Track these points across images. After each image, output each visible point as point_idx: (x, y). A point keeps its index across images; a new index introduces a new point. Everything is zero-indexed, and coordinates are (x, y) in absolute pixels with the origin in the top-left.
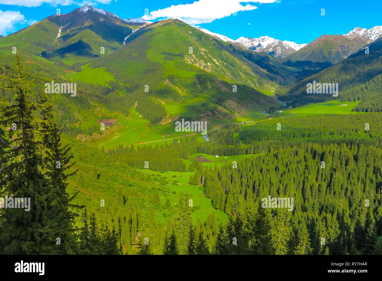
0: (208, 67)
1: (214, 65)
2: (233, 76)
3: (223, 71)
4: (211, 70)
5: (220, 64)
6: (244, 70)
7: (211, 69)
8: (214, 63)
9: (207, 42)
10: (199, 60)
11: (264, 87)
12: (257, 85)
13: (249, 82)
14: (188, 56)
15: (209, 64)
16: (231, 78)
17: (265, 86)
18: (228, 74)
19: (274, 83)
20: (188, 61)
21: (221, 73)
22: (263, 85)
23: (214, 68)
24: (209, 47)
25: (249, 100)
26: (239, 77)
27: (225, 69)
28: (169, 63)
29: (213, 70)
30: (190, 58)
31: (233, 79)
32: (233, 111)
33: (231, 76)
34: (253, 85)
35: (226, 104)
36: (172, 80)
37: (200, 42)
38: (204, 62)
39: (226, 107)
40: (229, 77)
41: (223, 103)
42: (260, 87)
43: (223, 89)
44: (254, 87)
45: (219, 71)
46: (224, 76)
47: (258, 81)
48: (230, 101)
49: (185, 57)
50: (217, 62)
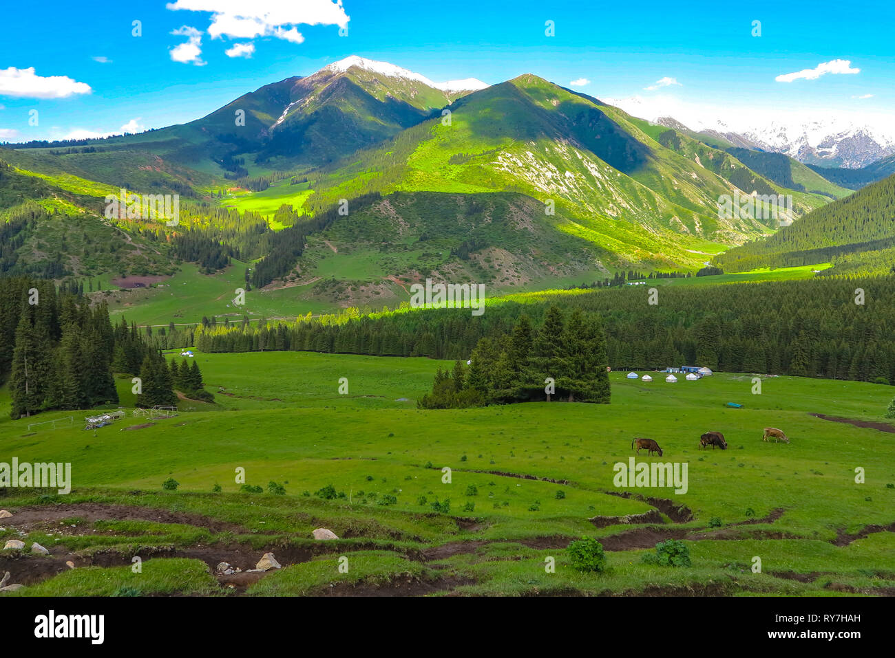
0: (564, 182)
1: (583, 177)
2: (630, 206)
3: (606, 192)
4: (568, 188)
5: (603, 176)
6: (675, 191)
7: (572, 186)
8: (585, 172)
9: (592, 126)
10: (541, 165)
11: (715, 235)
12: (697, 230)
13: (675, 220)
14: (510, 155)
15: (568, 174)
16: (625, 209)
17: (718, 232)
18: (620, 200)
19: (763, 227)
20: (501, 166)
21: (598, 195)
22: (715, 229)
23: (579, 184)
24: (596, 135)
25: (583, 255)
26: (650, 208)
27: (613, 188)
28: (450, 170)
29: (576, 188)
30: (514, 159)
31: (629, 212)
32: (491, 275)
33: (625, 205)
34: (685, 228)
35: (480, 257)
36: (399, 203)
37: (574, 124)
38: (556, 169)
39: (476, 264)
40: (619, 206)
41: (471, 255)
42: (705, 234)
43: (520, 227)
44: (686, 232)
45: (592, 192)
46: (604, 203)
47: (701, 219)
48: (497, 250)
49: (500, 158)
50: (596, 170)
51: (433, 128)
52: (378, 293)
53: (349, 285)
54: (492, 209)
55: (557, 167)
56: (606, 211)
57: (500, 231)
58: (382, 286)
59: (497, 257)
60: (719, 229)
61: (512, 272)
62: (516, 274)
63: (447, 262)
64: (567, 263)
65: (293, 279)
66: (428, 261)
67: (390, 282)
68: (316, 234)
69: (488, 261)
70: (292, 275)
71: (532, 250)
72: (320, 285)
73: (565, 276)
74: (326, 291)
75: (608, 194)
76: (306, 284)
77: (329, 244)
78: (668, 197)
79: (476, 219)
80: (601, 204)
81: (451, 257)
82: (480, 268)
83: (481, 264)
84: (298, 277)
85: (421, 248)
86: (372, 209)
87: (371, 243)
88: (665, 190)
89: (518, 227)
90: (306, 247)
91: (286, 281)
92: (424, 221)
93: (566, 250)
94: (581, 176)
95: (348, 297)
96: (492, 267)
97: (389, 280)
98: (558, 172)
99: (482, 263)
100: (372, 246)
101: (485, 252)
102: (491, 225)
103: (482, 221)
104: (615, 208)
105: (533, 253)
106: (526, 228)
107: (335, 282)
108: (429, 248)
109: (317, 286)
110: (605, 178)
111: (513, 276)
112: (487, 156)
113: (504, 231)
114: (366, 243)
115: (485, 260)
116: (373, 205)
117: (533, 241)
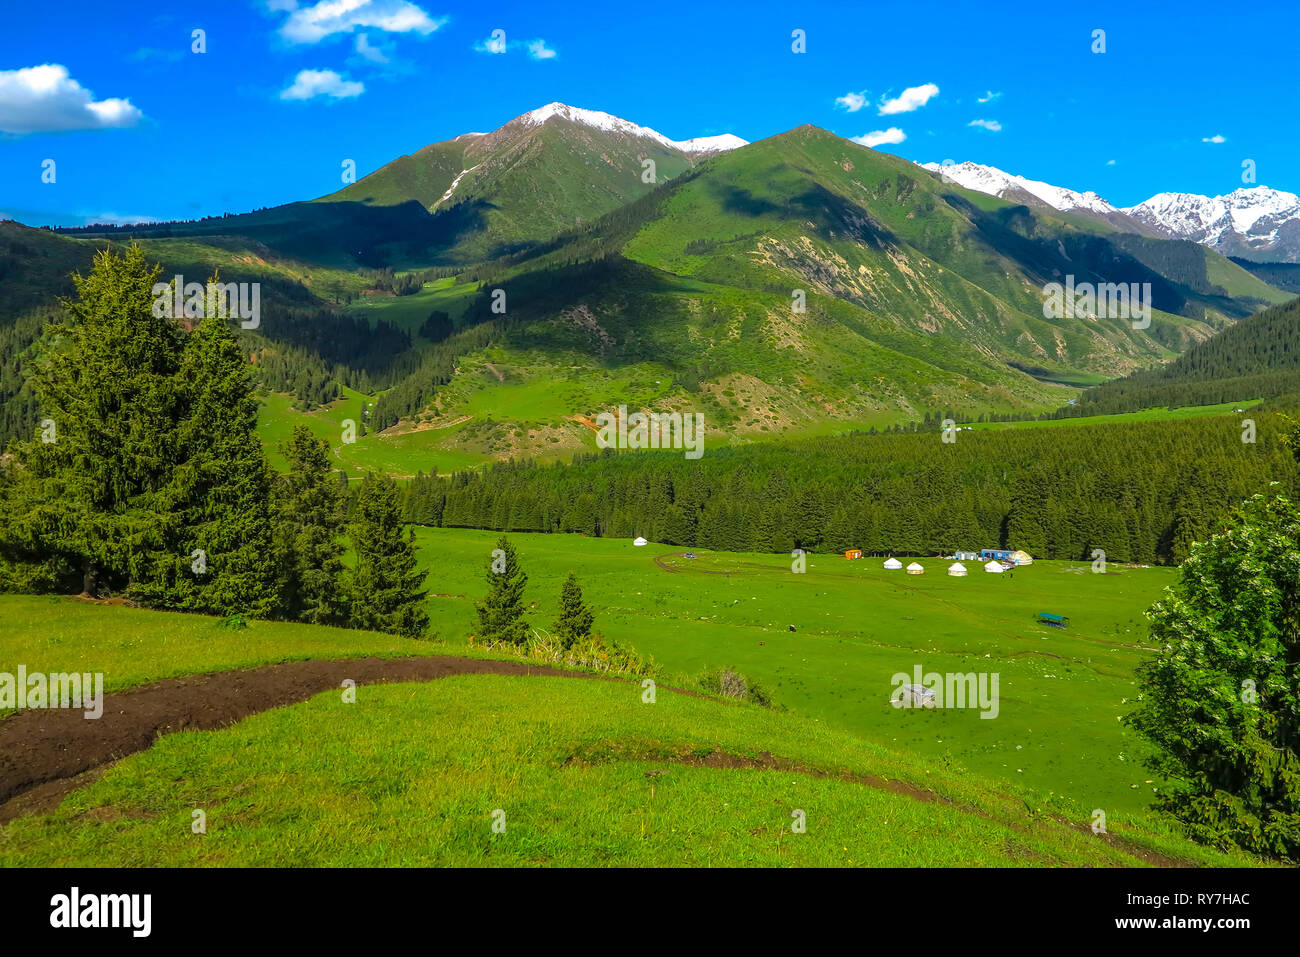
0: (857, 281)
1: (886, 274)
2: (957, 316)
3: (920, 295)
4: (863, 289)
5: (917, 273)
6: (1026, 295)
7: (868, 288)
8: (889, 266)
9: (902, 200)
10: (823, 257)
11: (1087, 360)
12: (1059, 352)
13: (1025, 338)
14: (775, 241)
15: (863, 269)
16: (950, 322)
17: (1092, 355)
18: (942, 308)
19: (1160, 349)
20: (761, 257)
21: (908, 301)
22: (1086, 350)
23: (880, 285)
24: (907, 213)
25: (879, 387)
26: (988, 320)
27: (932, 290)
28: (685, 264)
29: (875, 290)
30: (782, 248)
31: (955, 326)
32: (732, 415)
33: (949, 315)
34: (1041, 350)
35: (717, 389)
36: (603, 308)
37: (875, 198)
38: (845, 262)
39: (709, 399)
40: (940, 316)
41: (703, 385)
42: (1072, 359)
43: (783, 344)
44: (1043, 356)
45: (899, 295)
46: (917, 312)
47: (1066, 336)
48: (743, 378)
49: (760, 245)
50: (906, 264)
51: (664, 203)
52: (556, 441)
53: (512, 427)
54: (741, 319)
55: (847, 259)
56: (920, 324)
57: (751, 351)
58: (562, 430)
59: (743, 388)
60: (1093, 352)
61: (765, 411)
62: (772, 414)
63: (665, 395)
64: (853, 398)
65: (429, 419)
66: (639, 394)
67: (577, 424)
68: (474, 354)
69: (728, 394)
70: (428, 412)
71: (799, 378)
72: (469, 427)
73: (847, 418)
74: (476, 436)
75: (924, 299)
76: (448, 425)
77: (492, 368)
78: (1015, 303)
79: (716, 332)
80: (911, 312)
81: (671, 388)
82: (716, 404)
83: (718, 399)
84: (437, 415)
85: (629, 375)
86: (561, 317)
87: (557, 367)
88: (1011, 294)
89: (779, 345)
90: (457, 373)
91: (419, 421)
92: (639, 336)
93: (851, 380)
94: (883, 272)
95: (510, 445)
96: (734, 403)
97: (574, 422)
98: (847, 266)
99: (720, 398)
100: (557, 371)
101: (724, 381)
102: (738, 341)
103: (725, 335)
104: (933, 319)
105: (801, 384)
106: (792, 347)
107: (491, 424)
108: (642, 375)
109: (464, 429)
110: (920, 276)
111: (767, 417)
112: (741, 243)
113: (758, 351)
114: (548, 366)
115: (725, 393)
116: (563, 311)
117: (802, 366)
